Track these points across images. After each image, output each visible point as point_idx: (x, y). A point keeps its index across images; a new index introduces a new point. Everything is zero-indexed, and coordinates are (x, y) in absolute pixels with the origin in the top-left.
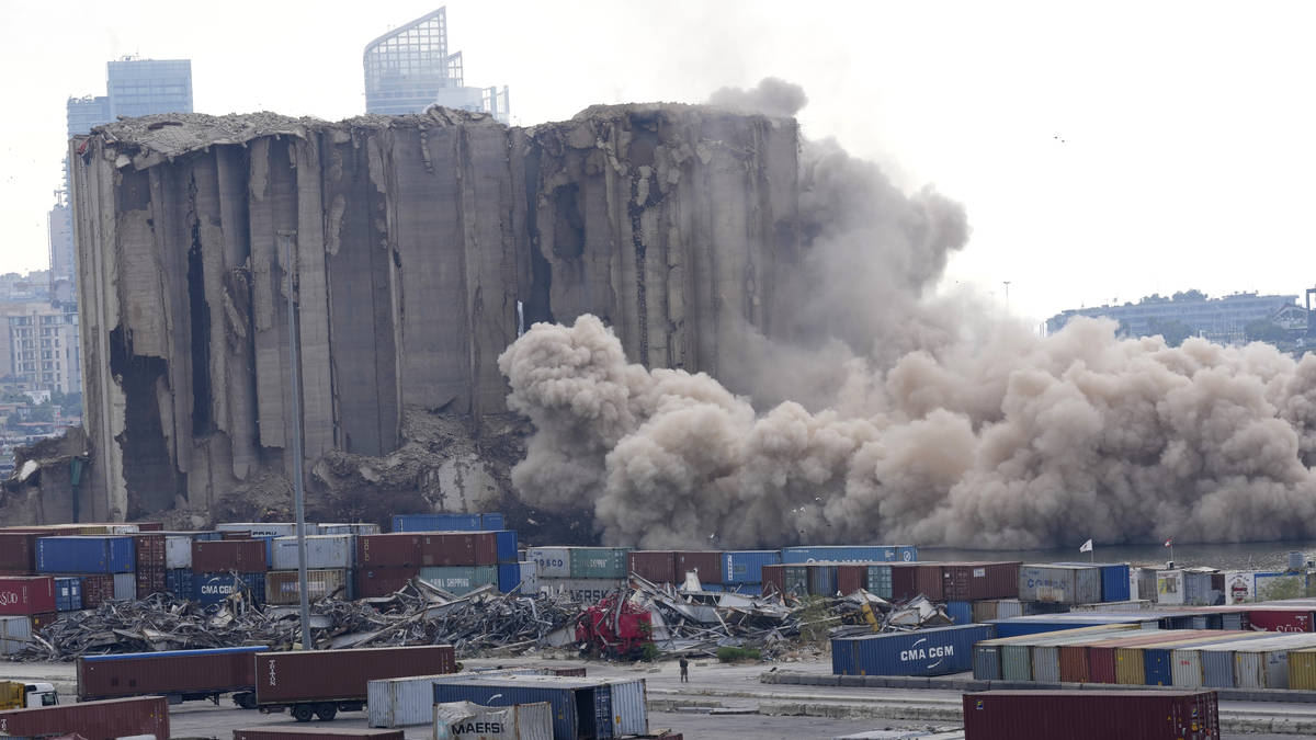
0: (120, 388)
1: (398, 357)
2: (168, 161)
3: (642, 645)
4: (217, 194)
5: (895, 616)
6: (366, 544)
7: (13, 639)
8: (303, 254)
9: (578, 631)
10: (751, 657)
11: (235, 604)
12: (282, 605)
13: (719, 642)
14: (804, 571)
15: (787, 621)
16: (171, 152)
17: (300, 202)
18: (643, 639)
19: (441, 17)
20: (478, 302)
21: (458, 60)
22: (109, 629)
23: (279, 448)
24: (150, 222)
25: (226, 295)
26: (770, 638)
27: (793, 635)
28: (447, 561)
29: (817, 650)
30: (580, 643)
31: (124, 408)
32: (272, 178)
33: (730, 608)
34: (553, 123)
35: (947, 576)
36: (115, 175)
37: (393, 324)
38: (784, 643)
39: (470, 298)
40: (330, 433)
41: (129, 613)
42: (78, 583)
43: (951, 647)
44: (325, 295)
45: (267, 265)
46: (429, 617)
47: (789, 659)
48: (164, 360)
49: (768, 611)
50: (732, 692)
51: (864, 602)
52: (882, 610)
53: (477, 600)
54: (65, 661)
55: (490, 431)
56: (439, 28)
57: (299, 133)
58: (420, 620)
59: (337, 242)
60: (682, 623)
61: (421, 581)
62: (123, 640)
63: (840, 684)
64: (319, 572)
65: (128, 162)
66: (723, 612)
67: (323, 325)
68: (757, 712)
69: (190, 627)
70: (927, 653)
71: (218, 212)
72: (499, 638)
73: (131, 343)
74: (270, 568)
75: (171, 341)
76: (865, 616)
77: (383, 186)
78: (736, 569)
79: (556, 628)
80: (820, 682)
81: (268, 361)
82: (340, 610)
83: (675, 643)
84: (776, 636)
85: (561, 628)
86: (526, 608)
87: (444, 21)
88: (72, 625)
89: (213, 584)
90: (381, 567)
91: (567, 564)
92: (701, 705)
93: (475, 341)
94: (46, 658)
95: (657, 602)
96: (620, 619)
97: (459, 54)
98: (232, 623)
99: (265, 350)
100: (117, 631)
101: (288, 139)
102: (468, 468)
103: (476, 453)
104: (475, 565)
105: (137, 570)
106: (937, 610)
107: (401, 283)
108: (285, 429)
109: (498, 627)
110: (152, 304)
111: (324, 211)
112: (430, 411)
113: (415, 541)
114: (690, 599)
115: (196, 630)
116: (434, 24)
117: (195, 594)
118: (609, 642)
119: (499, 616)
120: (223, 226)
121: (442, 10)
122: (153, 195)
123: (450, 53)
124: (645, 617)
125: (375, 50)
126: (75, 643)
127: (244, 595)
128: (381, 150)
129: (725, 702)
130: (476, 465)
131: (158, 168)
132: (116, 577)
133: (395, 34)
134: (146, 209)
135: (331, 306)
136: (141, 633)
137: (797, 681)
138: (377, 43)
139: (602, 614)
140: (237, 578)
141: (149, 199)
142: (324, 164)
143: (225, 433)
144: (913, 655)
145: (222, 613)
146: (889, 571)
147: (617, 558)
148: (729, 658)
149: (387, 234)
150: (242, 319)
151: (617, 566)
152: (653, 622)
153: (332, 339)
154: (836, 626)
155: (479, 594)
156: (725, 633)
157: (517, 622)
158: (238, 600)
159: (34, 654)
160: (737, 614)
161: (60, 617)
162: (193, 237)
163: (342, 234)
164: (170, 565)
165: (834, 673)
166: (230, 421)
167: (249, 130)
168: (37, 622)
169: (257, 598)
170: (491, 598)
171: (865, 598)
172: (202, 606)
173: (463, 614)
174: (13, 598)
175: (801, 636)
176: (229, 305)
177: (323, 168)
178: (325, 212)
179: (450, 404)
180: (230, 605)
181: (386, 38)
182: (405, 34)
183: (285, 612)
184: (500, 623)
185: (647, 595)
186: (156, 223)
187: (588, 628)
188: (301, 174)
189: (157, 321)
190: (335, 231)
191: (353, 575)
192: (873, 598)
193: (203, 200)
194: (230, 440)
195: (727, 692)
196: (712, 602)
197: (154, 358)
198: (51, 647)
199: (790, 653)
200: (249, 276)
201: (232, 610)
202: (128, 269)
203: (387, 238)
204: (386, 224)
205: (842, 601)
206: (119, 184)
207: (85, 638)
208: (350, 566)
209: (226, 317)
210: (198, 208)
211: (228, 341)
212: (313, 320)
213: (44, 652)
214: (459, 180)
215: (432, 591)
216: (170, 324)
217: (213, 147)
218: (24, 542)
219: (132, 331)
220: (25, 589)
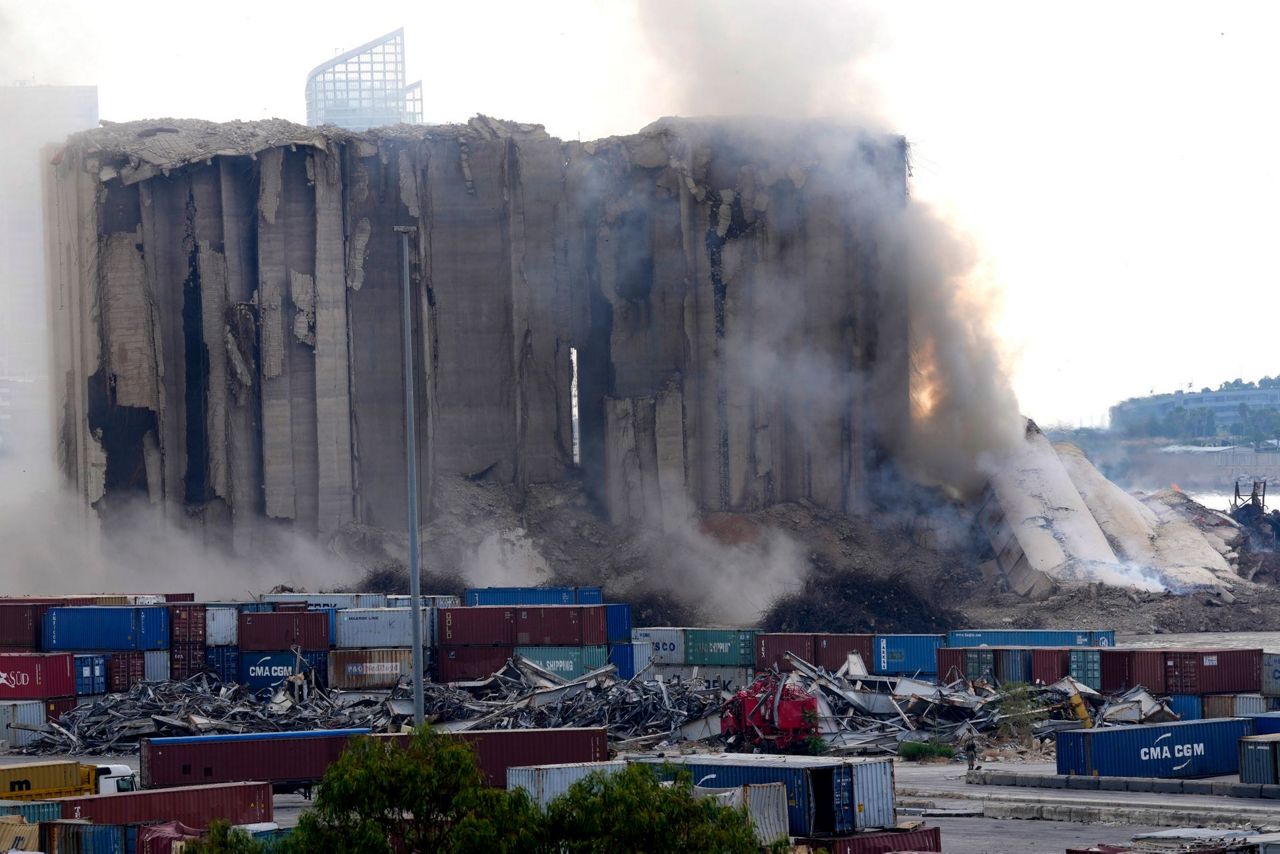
0: (99, 445)
1: (430, 414)
2: (162, 174)
3: (807, 738)
4: (219, 214)
5: (1109, 711)
6: (449, 618)
7: (25, 728)
8: (321, 288)
9: (723, 721)
10: (941, 755)
11: (296, 687)
12: (349, 690)
13: (899, 736)
14: (990, 656)
15: (981, 713)
16: (167, 163)
17: (319, 226)
18: (808, 731)
19: (398, 39)
20: (527, 349)
21: (417, 91)
22: (146, 715)
23: (288, 518)
24: (140, 247)
25: (230, 335)
26: (962, 732)
27: (989, 729)
28: (547, 640)
29: (1023, 749)
30: (727, 735)
31: (104, 469)
32: (286, 194)
33: (913, 696)
34: (617, 137)
35: (1170, 663)
36: (99, 190)
37: (425, 373)
38: (981, 739)
39: (517, 343)
40: (348, 502)
41: (170, 697)
42: (101, 661)
43: (1202, 745)
44: (345, 337)
45: (277, 301)
46: (538, 703)
47: (988, 759)
48: (154, 412)
49: (958, 699)
50: (938, 793)
51: (1072, 692)
52: (1093, 703)
53: (592, 684)
54: (91, 753)
55: (538, 502)
56: (396, 54)
57: (319, 144)
58: (527, 706)
59: (360, 273)
60: (851, 712)
61: (525, 660)
62: (164, 729)
63: (1068, 786)
64: (392, 652)
65: (114, 175)
66: (903, 702)
67: (342, 373)
68: (981, 815)
69: (247, 713)
70: (1172, 752)
71: (221, 236)
72: (624, 729)
73: (114, 391)
74: (333, 647)
75: (162, 388)
76: (1074, 708)
77: (417, 209)
78: (890, 655)
79: (692, 719)
80: (1042, 784)
81: (278, 414)
82: (430, 693)
83: (845, 736)
84: (970, 731)
85: (697, 719)
86: (656, 694)
87: (402, 44)
88: (99, 711)
89: (264, 664)
90: (467, 646)
91: (681, 648)
92: (909, 805)
93: (522, 394)
94: (68, 751)
95: (823, 688)
96: (778, 707)
97: (418, 84)
98: (292, 708)
99: (275, 402)
100: (157, 717)
101: (306, 151)
102: (514, 544)
103: (523, 528)
104: (580, 645)
105: (172, 646)
106: (1160, 704)
107: (435, 324)
108: (295, 496)
109: (622, 716)
110: (139, 345)
111: (346, 237)
112: (467, 478)
113: (508, 615)
114: (859, 686)
115: (253, 717)
116: (390, 49)
117: (241, 676)
118: (764, 734)
119: (624, 702)
120: (227, 254)
121: (400, 32)
122: (144, 215)
123: (407, 84)
124: (810, 704)
125: (320, 78)
126: (103, 732)
127: (307, 677)
128: (414, 166)
129: (938, 802)
130: (523, 541)
131: (150, 182)
132: (147, 655)
133: (344, 59)
134: (135, 231)
135: (352, 351)
136: (187, 720)
137: (1013, 782)
138: (322, 70)
139: (756, 700)
140: (299, 657)
141: (139, 219)
142: (347, 181)
143: (223, 500)
144: (1155, 753)
145: (280, 697)
146: (1097, 657)
147: (744, 641)
148: (914, 755)
149: (420, 265)
150: (246, 362)
151: (742, 651)
152: (819, 710)
153: (353, 389)
154: (1042, 720)
155: (596, 677)
156: (904, 725)
157: (646, 711)
158: (299, 682)
159: (52, 746)
160: (922, 703)
161: (81, 702)
162: (190, 265)
163: (365, 266)
164: (210, 641)
165: (1059, 773)
166: (230, 488)
167: (259, 139)
168: (52, 707)
169: (321, 680)
170: (609, 683)
171: (1075, 688)
172: (252, 690)
173: (580, 700)
174: (24, 679)
175: (999, 732)
176: (232, 346)
177: (345, 186)
178: (347, 239)
179: (491, 468)
180: (291, 687)
181: (333, 63)
182: (355, 59)
183: (355, 698)
184: (624, 711)
185: (807, 680)
186: (147, 248)
187: (739, 717)
188: (320, 192)
189: (145, 366)
190: (358, 262)
191: (432, 655)
192: (1082, 688)
193: (202, 222)
194: (230, 508)
195: (933, 792)
196: (885, 689)
197: (142, 409)
198: (74, 738)
199: (989, 751)
200: (256, 313)
201: (293, 695)
202: (112, 302)
203: (419, 270)
204: (419, 253)
205: (1046, 691)
206: (103, 201)
207: (116, 726)
208: (429, 645)
209: (229, 362)
210: (197, 231)
211: (230, 390)
212: (331, 365)
213: (64, 744)
214: (506, 203)
215: (537, 673)
216: (161, 369)
217: (216, 159)
218: (28, 614)
219: (115, 376)
220: (38, 668)
